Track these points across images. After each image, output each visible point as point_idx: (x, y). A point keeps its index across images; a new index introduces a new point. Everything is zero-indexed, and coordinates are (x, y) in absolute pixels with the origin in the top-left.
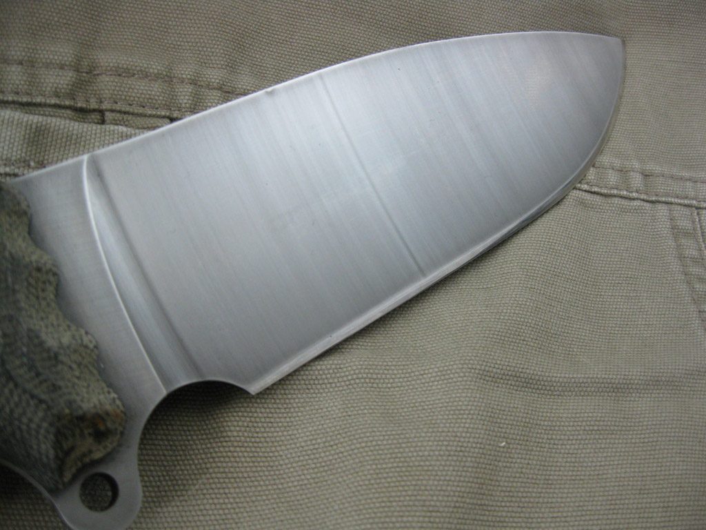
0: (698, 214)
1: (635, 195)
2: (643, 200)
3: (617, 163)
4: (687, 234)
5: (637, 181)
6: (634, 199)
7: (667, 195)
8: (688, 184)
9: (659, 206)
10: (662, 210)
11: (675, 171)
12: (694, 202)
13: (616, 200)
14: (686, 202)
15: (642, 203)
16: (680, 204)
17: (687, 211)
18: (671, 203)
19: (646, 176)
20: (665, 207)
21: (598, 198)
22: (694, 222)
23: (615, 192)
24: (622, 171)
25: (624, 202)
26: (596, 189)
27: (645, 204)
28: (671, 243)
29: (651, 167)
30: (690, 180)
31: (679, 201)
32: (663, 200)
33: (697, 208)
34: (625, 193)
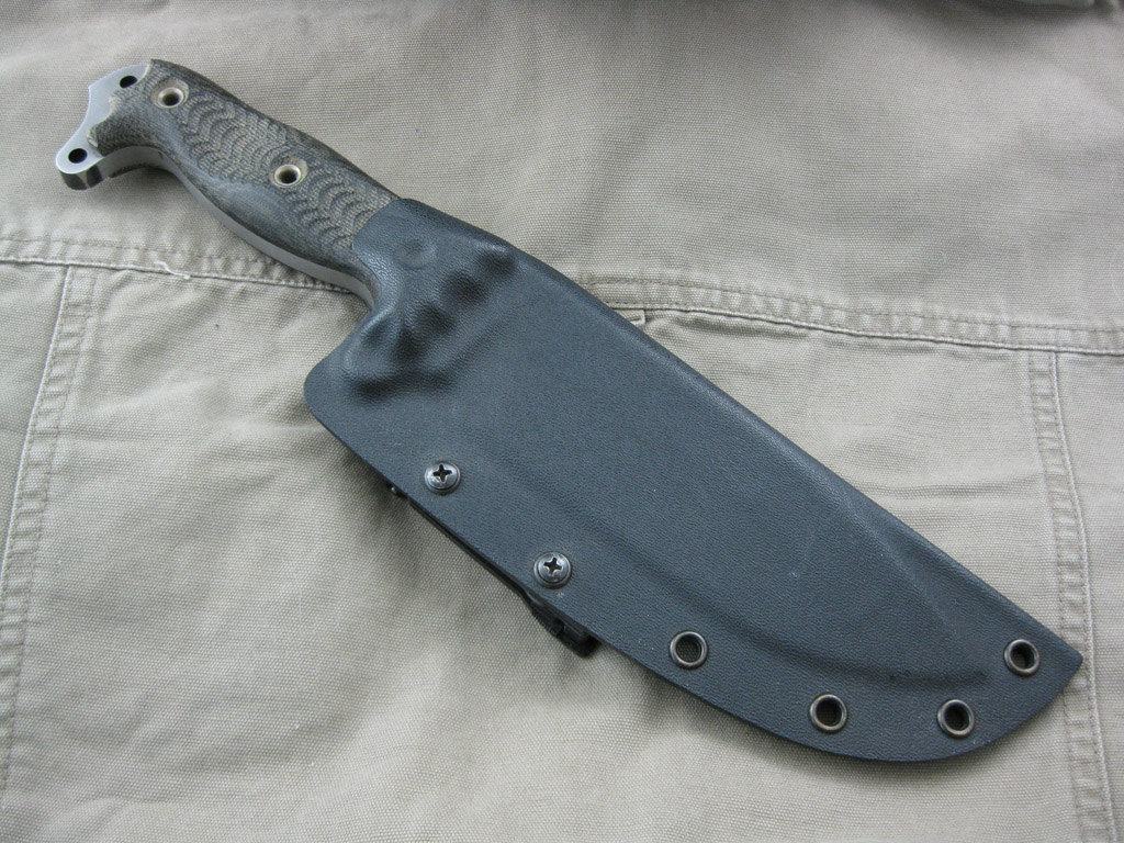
0: (1057, 357)
1: (1000, 345)
2: (1007, 348)
3: (988, 317)
4: (1042, 374)
5: (1004, 331)
6: (999, 348)
7: (1031, 343)
8: (1051, 332)
9: (1021, 353)
10: (1024, 356)
11: (1041, 321)
12: (1054, 348)
13: (983, 350)
14: (1046, 348)
15: (1006, 351)
16: (1040, 350)
17: (1046, 355)
18: (1032, 350)
19: (1013, 327)
20: (1026, 353)
21: (968, 349)
22: (1050, 365)
23: (983, 343)
24: (993, 324)
25: (991, 352)
26: (967, 342)
27: (1009, 352)
28: (1026, 383)
29: (1020, 318)
30: (1053, 328)
31: (1039, 347)
32: (1025, 347)
33: (1056, 352)
34: (991, 344)
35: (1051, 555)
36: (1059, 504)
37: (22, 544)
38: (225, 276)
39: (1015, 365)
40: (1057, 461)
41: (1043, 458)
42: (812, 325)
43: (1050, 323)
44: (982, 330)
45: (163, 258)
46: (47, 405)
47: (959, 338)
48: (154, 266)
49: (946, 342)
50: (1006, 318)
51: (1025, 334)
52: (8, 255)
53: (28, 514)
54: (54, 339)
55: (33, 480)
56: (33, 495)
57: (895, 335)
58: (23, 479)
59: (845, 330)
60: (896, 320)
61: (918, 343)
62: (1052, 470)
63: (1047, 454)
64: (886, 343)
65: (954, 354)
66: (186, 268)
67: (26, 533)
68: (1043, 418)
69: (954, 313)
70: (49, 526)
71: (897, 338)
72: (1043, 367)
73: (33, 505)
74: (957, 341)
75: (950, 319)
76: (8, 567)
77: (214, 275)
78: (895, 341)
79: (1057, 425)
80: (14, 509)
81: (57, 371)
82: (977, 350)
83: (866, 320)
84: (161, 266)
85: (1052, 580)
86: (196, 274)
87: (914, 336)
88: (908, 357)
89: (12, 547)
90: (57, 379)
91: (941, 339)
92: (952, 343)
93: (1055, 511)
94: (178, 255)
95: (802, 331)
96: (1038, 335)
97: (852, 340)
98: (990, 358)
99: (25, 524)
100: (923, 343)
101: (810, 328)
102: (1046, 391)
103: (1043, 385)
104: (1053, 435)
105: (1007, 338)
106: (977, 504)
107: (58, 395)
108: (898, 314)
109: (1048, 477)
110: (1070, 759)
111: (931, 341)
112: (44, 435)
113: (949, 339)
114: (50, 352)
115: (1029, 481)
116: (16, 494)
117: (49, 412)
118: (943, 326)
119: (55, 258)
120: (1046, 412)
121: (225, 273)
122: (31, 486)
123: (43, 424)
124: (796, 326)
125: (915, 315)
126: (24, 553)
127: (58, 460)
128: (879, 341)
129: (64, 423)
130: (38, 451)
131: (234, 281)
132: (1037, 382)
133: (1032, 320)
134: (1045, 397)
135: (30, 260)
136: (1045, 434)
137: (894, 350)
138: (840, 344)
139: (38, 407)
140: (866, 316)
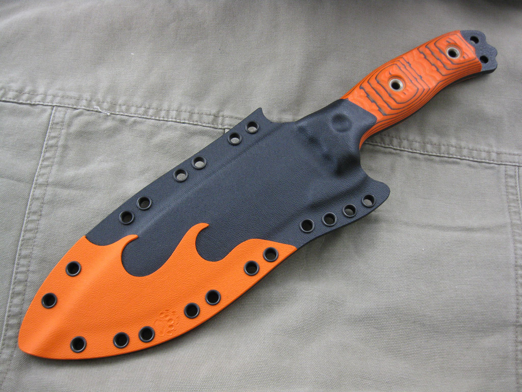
0: (518, 169)
1: (492, 162)
2: (495, 164)
3: (487, 148)
4: (511, 177)
5: (494, 156)
6: (491, 163)
7: (506, 162)
8: (516, 157)
9: (501, 166)
11: (512, 151)
12: (517, 164)
13: (483, 164)
14: (514, 164)
15: (494, 165)
17: (513, 168)
18: (507, 165)
19: (498, 154)
20: (504, 166)
21: (476, 163)
22: (515, 172)
23: (483, 161)
24: (489, 152)
25: (487, 165)
26: (476, 160)
27: (496, 166)
28: (503, 180)
29: (503, 150)
30: (517, 155)
31: (510, 164)
32: (503, 163)
33: (518, 166)
34: (487, 161)
35: (512, 261)
36: (517, 238)
37: (29, 235)
38: (126, 114)
39: (499, 171)
40: (517, 217)
41: (510, 216)
42: (402, 149)
43: (516, 153)
44: (484, 155)
45: (98, 105)
46: (43, 171)
47: (473, 158)
48: (94, 108)
49: (466, 160)
50: (495, 149)
51: (504, 157)
52: (27, 101)
53: (32, 221)
54: (46, 139)
55: (35, 206)
56: (35, 213)
57: (442, 155)
58: (31, 205)
59: (418, 152)
60: (443, 148)
61: (452, 159)
62: (514, 221)
63: (512, 214)
64: (438, 159)
65: (470, 166)
66: (109, 110)
67: (31, 230)
68: (511, 197)
69: (471, 146)
70: (41, 227)
71: (442, 157)
72: (512, 173)
73: (35, 217)
74: (471, 159)
75: (468, 148)
76: (22, 245)
77: (121, 113)
78: (441, 158)
79: (518, 200)
80: (25, 219)
81: (48, 155)
82: (481, 164)
83: (429, 147)
84: (97, 109)
85: (513, 274)
86: (113, 113)
87: (451, 156)
88: (448, 166)
89: (24, 236)
90: (48, 159)
91: (464, 158)
92: (469, 160)
93: (515, 241)
94: (105, 104)
95: (398, 151)
96: (510, 158)
97: (421, 156)
98: (487, 168)
99: (30, 226)
100: (455, 159)
101: (401, 150)
102: (513, 185)
103: (511, 182)
104: (515, 205)
105: (495, 159)
106: (477, 235)
107: (47, 166)
108: (444, 145)
109: (512, 225)
110: (517, 360)
111: (459, 159)
112: (41, 185)
113: (467, 158)
114: (45, 145)
115: (503, 226)
116: (27, 212)
117: (44, 174)
118: (465, 152)
119: (48, 102)
120: (513, 194)
121: (126, 113)
122: (34, 208)
123: (41, 180)
124: (394, 149)
125: (452, 146)
126: (29, 239)
127: (47, 198)
128: (434, 157)
129: (50, 180)
130: (38, 192)
131: (130, 116)
132: (509, 180)
133: (507, 151)
134: (512, 187)
135: (37, 103)
136: (512, 204)
137: (441, 162)
138: (416, 158)
139: (39, 172)
140: (428, 145)
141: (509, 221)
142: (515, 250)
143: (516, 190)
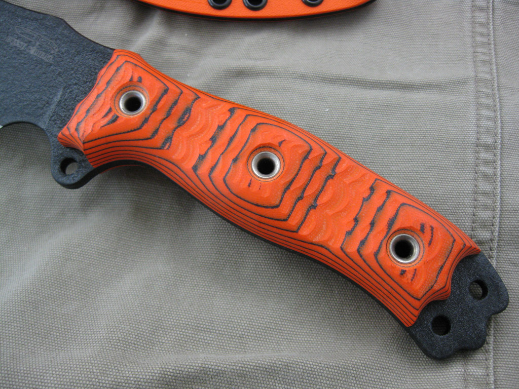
141: (472, 74)
142: (478, 120)
143: (488, 29)
